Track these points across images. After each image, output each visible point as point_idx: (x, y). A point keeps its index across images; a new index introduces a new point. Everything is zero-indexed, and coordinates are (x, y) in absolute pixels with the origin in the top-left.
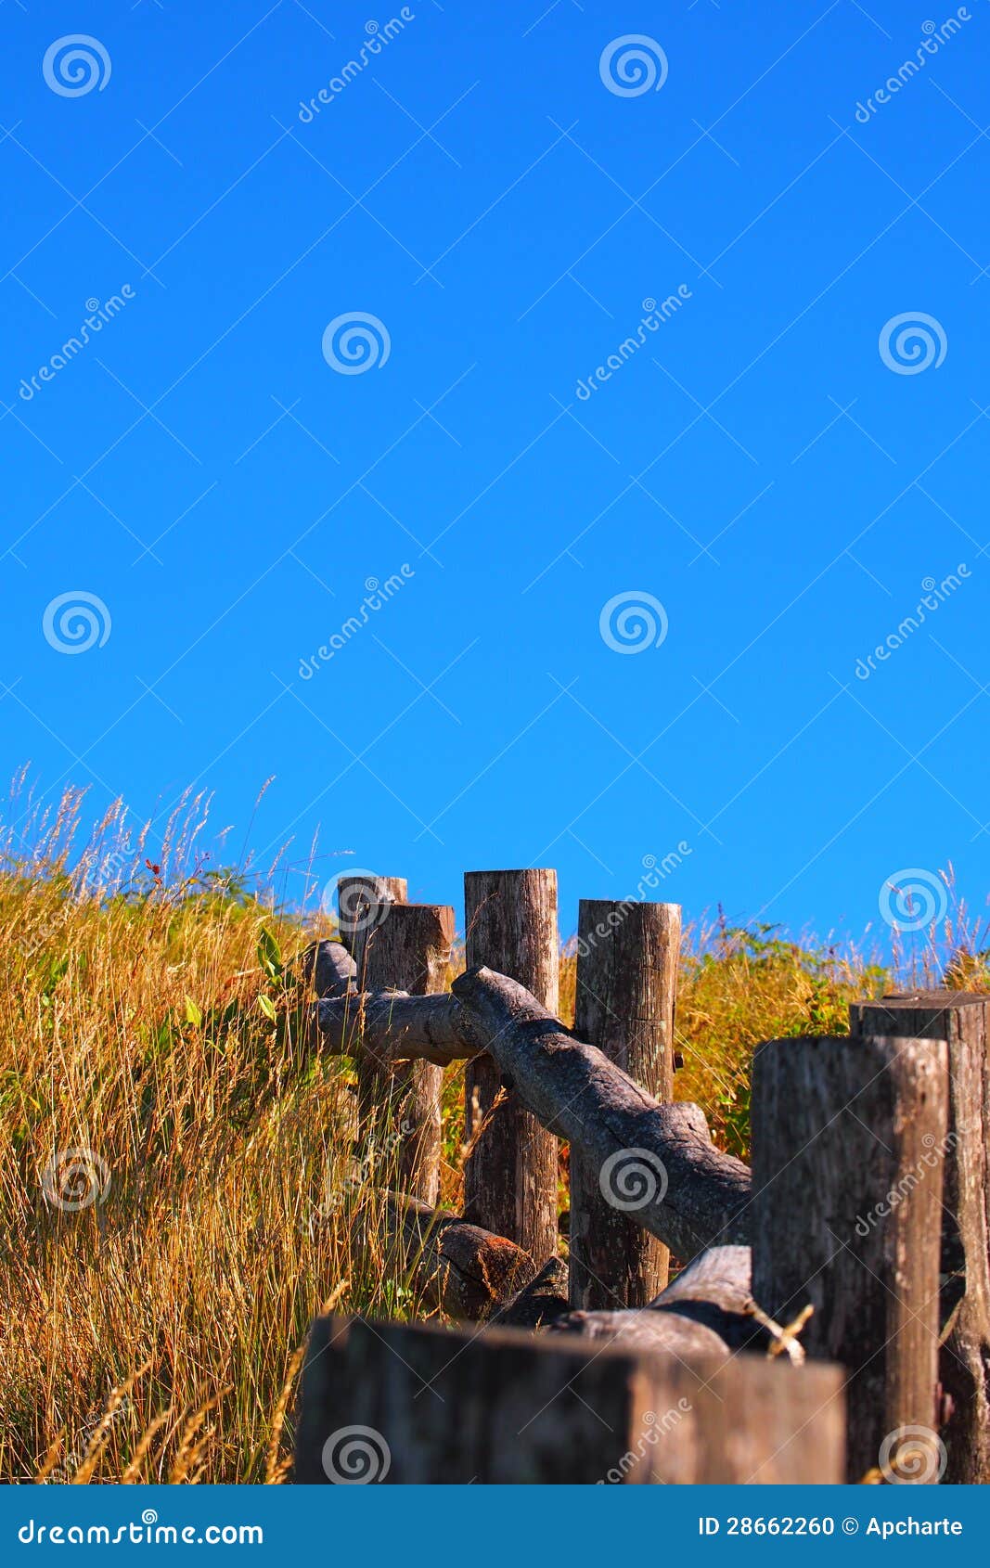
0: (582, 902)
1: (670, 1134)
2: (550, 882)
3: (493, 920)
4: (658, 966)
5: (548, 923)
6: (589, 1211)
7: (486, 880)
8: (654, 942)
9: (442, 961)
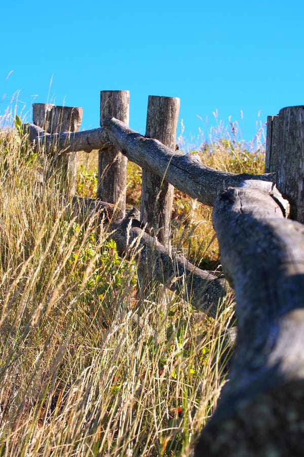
0: (150, 96)
1: (192, 162)
2: (127, 95)
3: (110, 106)
4: (173, 117)
5: (127, 107)
6: (149, 193)
7: (108, 93)
8: (172, 109)
9: (79, 124)
